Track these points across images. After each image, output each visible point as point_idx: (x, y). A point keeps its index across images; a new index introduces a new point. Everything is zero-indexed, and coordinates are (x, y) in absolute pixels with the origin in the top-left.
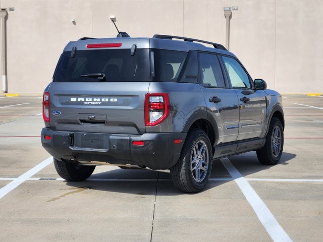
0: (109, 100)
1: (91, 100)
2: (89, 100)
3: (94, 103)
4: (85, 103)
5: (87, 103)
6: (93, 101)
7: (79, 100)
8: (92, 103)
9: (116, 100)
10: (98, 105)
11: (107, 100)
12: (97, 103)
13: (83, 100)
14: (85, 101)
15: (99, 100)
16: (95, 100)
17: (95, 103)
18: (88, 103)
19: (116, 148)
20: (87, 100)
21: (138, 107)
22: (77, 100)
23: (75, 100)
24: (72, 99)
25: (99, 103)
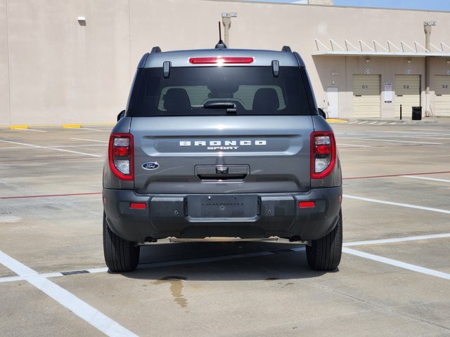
0: (253, 143)
1: (219, 143)
2: (215, 144)
3: (225, 148)
4: (209, 148)
5: (212, 148)
6: (223, 145)
7: (197, 143)
8: (221, 148)
9: (264, 143)
10: (233, 150)
12: (231, 148)
13: (204, 143)
14: (208, 145)
15: (234, 143)
16: (227, 143)
17: (228, 148)
18: (215, 148)
19: (273, 214)
20: (212, 143)
21: (300, 152)
22: (193, 144)
23: (189, 143)
24: (182, 143)
25: (236, 148)
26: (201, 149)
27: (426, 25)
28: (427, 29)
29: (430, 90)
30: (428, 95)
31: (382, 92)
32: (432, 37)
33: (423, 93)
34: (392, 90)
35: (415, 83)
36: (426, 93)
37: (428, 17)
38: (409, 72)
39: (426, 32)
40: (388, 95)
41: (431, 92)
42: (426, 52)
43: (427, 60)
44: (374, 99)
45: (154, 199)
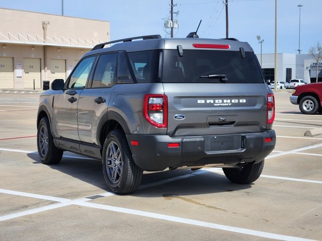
0: (239, 101)
1: (221, 101)
2: (218, 102)
3: (224, 105)
4: (215, 105)
5: (217, 105)
6: (223, 102)
7: (208, 101)
8: (222, 105)
9: (245, 101)
10: (229, 106)
11: (237, 101)
12: (227, 104)
13: (212, 101)
14: (214, 102)
15: (229, 101)
16: (225, 101)
17: (226, 105)
18: (219, 105)
19: (253, 147)
20: (217, 101)
21: (262, 107)
22: (206, 102)
23: (203, 101)
24: (199, 101)
25: (230, 104)
26: (211, 105)
27: (44, 23)
28: (44, 26)
29: (48, 69)
30: (46, 73)
31: (15, 70)
32: (48, 32)
33: (43, 71)
34: (22, 69)
35: (37, 64)
36: (45, 71)
37: (45, 18)
38: (33, 56)
39: (44, 29)
40: (19, 72)
41: (48, 71)
42: (44, 42)
43: (45, 48)
44: (9, 75)
45: (184, 140)
